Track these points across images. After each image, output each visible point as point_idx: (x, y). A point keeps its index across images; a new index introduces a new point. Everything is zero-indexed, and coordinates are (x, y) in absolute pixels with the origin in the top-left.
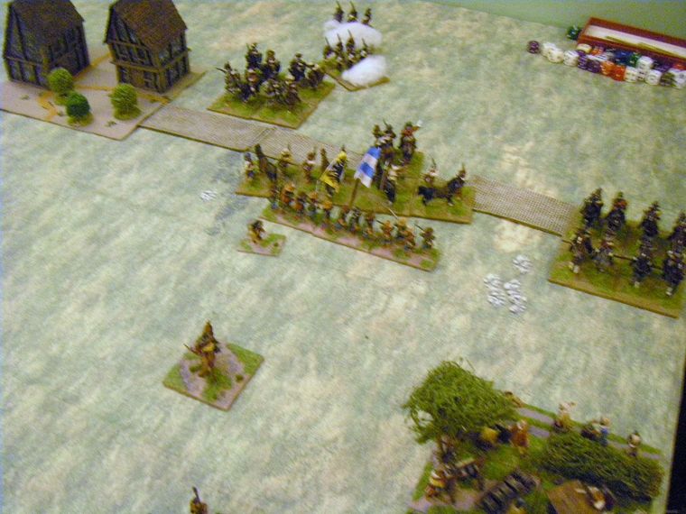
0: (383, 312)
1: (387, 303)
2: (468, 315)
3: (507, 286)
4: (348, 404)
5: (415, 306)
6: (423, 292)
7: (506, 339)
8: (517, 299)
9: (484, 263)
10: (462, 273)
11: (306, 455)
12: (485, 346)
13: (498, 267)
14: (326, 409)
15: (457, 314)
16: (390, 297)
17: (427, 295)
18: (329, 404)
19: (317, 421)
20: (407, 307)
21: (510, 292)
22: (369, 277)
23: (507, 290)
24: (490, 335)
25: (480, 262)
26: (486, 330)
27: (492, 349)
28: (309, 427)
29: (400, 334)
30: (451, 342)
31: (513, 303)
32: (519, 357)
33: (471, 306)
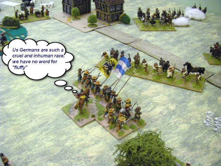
0: (149, 112)
1: (152, 109)
2: (190, 125)
3: (216, 118)
4: (108, 144)
5: (165, 114)
6: (172, 109)
7: (205, 142)
8: (219, 126)
9: (209, 106)
10: (195, 107)
11: (74, 159)
12: (192, 141)
13: (216, 110)
14: (97, 142)
15: (184, 122)
16: (155, 107)
17: (174, 111)
18: (99, 141)
19: (89, 146)
20: (161, 113)
21: (216, 122)
22: (150, 97)
23: (215, 120)
24: (197, 137)
25: (207, 105)
26: (196, 135)
27: (194, 144)
28: (84, 147)
29: (151, 123)
30: (175, 134)
31: (216, 127)
32: (208, 152)
33: (193, 122)
